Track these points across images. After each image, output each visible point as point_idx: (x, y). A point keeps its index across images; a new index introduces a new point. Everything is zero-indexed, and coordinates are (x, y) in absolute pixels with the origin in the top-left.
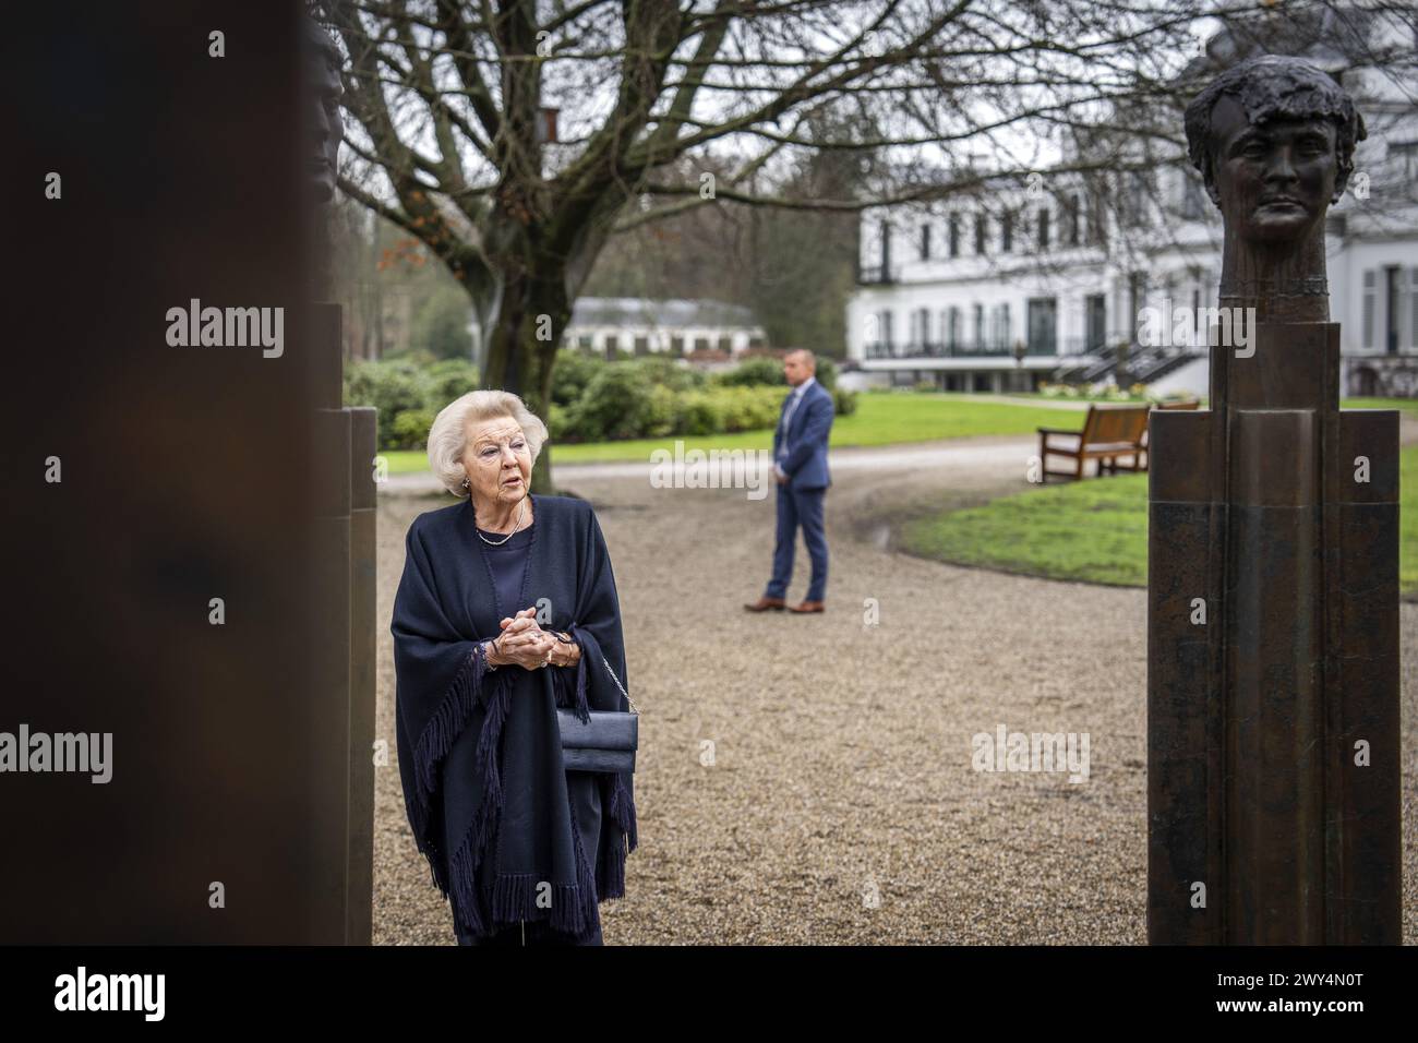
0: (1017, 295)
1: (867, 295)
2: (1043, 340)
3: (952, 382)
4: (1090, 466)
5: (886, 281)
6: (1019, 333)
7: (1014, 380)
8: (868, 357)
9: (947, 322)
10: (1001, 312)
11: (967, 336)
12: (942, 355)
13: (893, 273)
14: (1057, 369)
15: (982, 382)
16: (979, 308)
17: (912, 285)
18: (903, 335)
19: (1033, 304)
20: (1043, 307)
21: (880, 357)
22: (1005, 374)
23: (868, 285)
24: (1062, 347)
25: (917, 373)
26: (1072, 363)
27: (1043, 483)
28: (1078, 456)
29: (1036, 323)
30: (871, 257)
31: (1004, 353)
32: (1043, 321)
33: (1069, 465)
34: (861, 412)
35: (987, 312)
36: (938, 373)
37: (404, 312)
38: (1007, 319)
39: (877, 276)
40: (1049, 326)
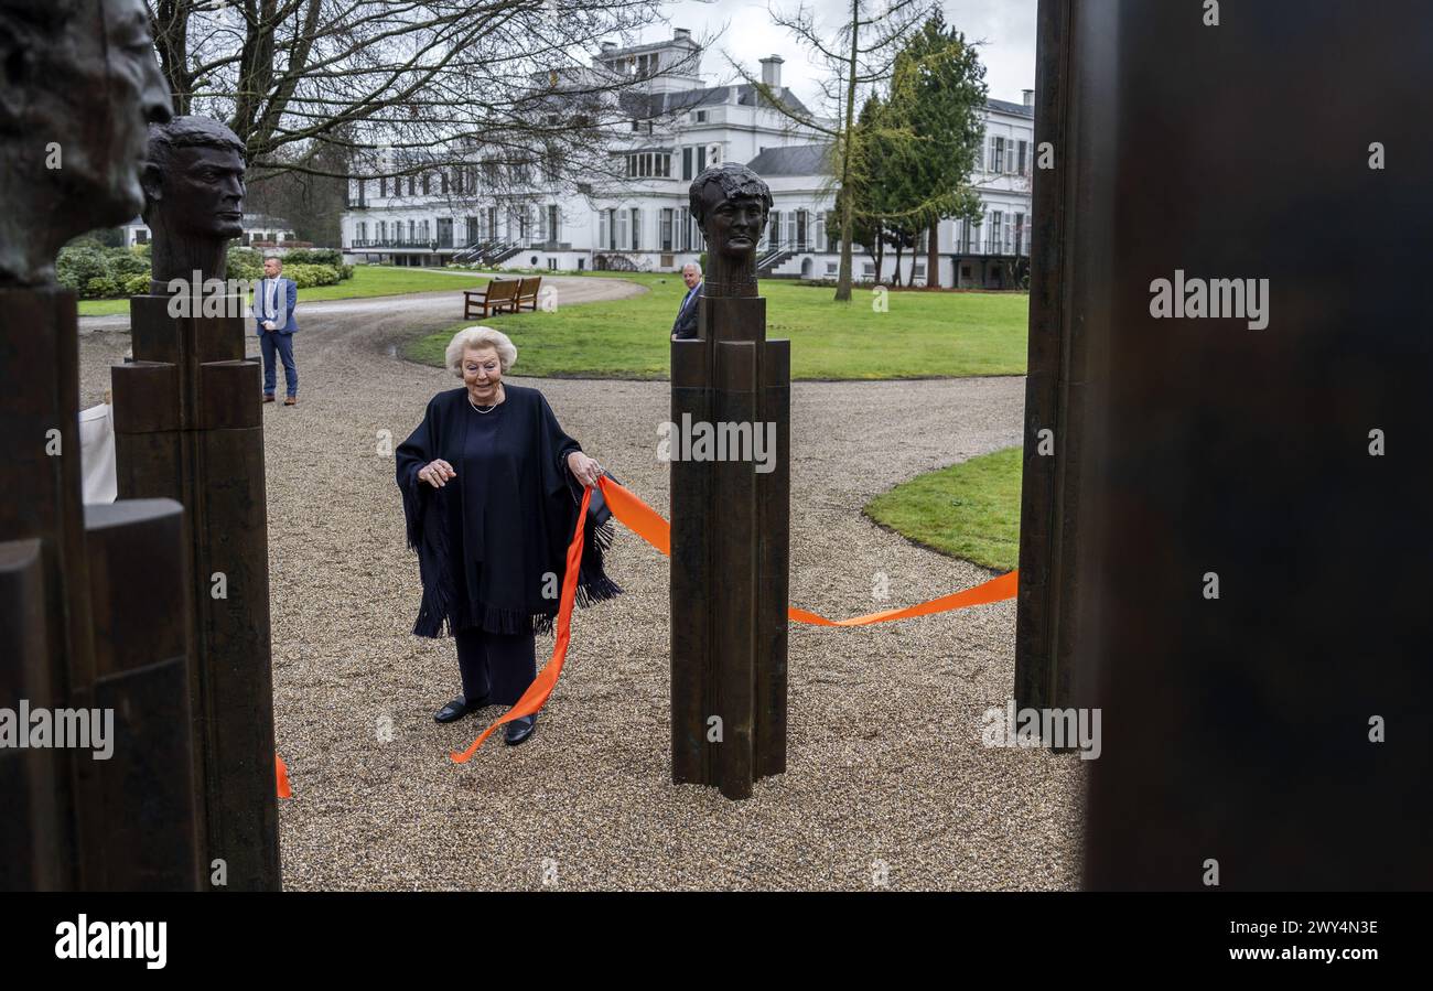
0: (431, 217)
1: (351, 214)
2: (445, 239)
3: (399, 260)
4: (490, 310)
5: (362, 208)
6: (433, 235)
7: (432, 260)
8: (353, 247)
9: (395, 229)
10: (424, 225)
11: (406, 237)
12: (392, 247)
13: (366, 204)
14: (452, 255)
15: (415, 261)
16: (412, 222)
17: (376, 209)
18: (371, 236)
19: (440, 221)
20: (445, 224)
21: (361, 247)
22: (427, 256)
23: (352, 209)
24: (455, 244)
25: (380, 254)
26: (462, 251)
28: (485, 305)
29: (441, 230)
30: (354, 194)
31: (427, 246)
32: (446, 230)
34: (356, 276)
35: (416, 225)
36: (391, 255)
38: (427, 228)
39: (357, 204)
40: (449, 233)
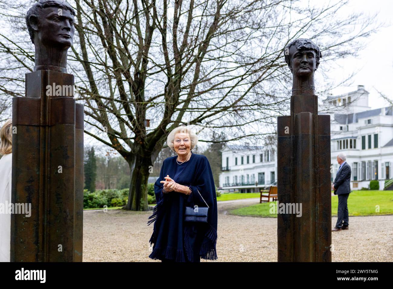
0: (256, 172)
1: (223, 173)
2: (262, 181)
3: (242, 191)
5: (228, 170)
6: (257, 180)
7: (256, 190)
8: (224, 187)
9: (241, 179)
10: (253, 176)
11: (246, 181)
12: (240, 185)
13: (229, 169)
14: (264, 187)
15: (249, 191)
16: (248, 175)
17: (233, 171)
18: (231, 181)
19: (260, 174)
20: (262, 174)
21: (227, 186)
22: (254, 189)
23: (223, 171)
24: (266, 183)
25: (234, 189)
26: (268, 186)
27: (261, 202)
28: (269, 197)
29: (260, 178)
30: (224, 165)
31: (253, 185)
32: (262, 178)
33: (267, 199)
35: (250, 176)
36: (239, 189)
37: (115, 181)
38: (254, 177)
39: (226, 169)
40: (263, 178)
